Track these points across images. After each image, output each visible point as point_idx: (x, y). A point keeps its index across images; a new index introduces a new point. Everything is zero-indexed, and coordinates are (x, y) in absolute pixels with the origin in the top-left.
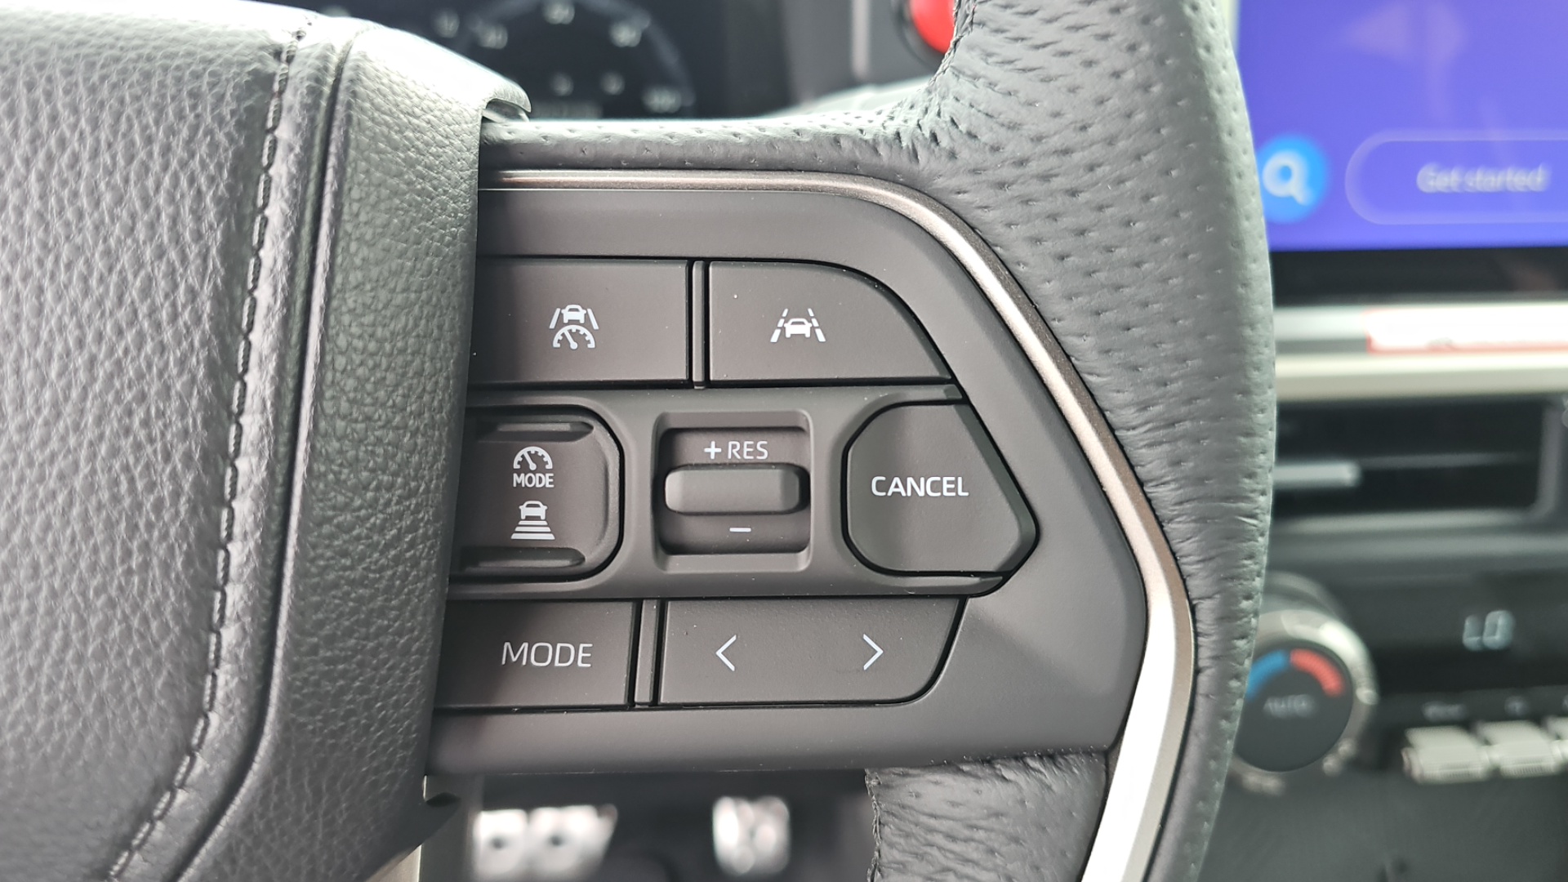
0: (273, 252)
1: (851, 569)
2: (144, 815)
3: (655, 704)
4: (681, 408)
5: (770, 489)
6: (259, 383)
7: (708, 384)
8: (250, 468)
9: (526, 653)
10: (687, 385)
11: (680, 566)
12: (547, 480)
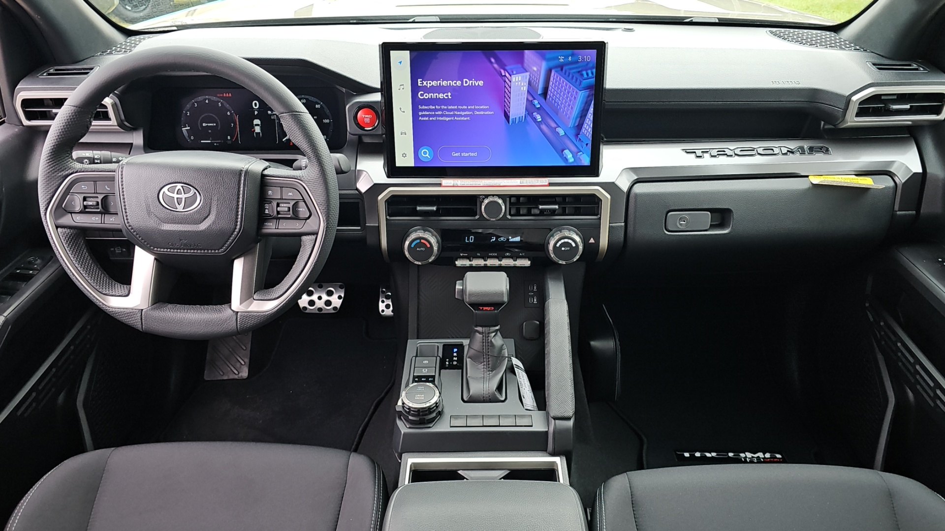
0: (242, 189)
1: (293, 216)
2: (232, 234)
3: (278, 229)
4: (279, 201)
5: (286, 209)
6: (241, 199)
7: (282, 199)
8: (240, 206)
9: (266, 224)
10: (280, 199)
11: (279, 216)
12: (268, 207)
